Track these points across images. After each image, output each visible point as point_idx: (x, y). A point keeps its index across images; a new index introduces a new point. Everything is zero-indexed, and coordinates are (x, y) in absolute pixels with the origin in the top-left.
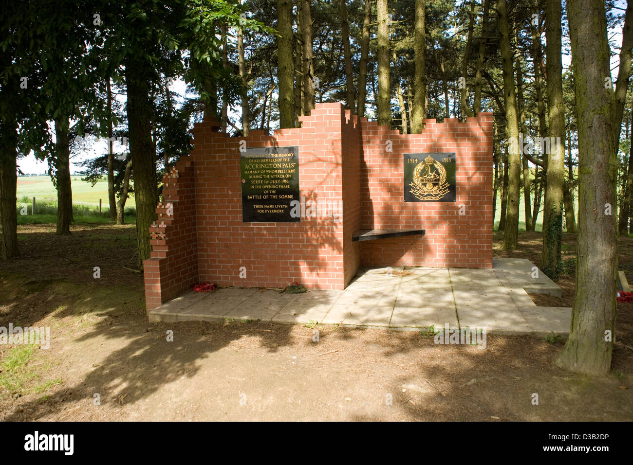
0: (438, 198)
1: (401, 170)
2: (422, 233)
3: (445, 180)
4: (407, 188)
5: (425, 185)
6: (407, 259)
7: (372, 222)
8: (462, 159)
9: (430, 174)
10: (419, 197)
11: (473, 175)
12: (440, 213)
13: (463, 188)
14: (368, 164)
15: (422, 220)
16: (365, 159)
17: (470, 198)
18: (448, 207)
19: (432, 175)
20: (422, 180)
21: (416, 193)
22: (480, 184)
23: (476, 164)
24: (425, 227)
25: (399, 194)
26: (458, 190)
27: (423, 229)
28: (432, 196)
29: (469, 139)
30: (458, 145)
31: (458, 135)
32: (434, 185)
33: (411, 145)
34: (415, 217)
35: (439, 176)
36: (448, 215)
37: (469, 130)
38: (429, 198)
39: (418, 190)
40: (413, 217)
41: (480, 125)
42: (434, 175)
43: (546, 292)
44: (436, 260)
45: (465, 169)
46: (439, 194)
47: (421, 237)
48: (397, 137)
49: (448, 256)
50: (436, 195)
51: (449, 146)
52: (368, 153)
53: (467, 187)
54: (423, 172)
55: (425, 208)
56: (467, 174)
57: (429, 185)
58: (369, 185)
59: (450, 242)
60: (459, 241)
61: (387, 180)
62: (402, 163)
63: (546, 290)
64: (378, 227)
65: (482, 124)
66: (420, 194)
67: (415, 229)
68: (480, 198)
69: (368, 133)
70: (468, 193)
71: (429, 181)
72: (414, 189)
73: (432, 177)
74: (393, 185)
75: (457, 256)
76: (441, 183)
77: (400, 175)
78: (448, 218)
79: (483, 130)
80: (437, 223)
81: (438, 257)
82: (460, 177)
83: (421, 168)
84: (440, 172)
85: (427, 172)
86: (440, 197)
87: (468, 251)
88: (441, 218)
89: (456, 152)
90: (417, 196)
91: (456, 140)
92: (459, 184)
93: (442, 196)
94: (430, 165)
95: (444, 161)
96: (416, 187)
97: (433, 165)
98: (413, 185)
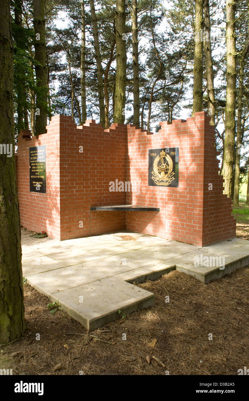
0: (167, 184)
1: (147, 160)
2: (156, 210)
3: (172, 170)
4: (150, 175)
5: (160, 173)
6: (149, 228)
7: (131, 199)
8: (183, 153)
11: (189, 166)
12: (169, 196)
13: (183, 177)
14: (130, 157)
15: (158, 200)
16: (130, 154)
17: (188, 185)
18: (174, 192)
19: (164, 165)
20: (159, 170)
21: (155, 180)
22: (195, 173)
23: (192, 156)
24: (159, 205)
25: (145, 180)
26: (180, 178)
27: (158, 207)
28: (164, 182)
29: (188, 136)
30: (181, 141)
31: (181, 133)
32: (166, 173)
33: (152, 142)
34: (153, 198)
35: (168, 166)
36: (173, 198)
37: (188, 128)
38: (162, 184)
39: (156, 177)
41: (195, 124)
42: (166, 166)
43: (193, 274)
44: (166, 233)
45: (184, 161)
46: (168, 181)
47: (157, 213)
48: (145, 137)
49: (173, 231)
50: (167, 181)
51: (175, 143)
52: (130, 149)
53: (186, 175)
54: (159, 163)
55: (160, 191)
56: (186, 165)
57: (163, 173)
58: (130, 172)
59: (175, 220)
60: (181, 220)
61: (140, 169)
62: (147, 156)
63: (193, 272)
64: (134, 203)
65: (196, 123)
66: (157, 180)
67: (154, 207)
68: (194, 185)
69: (130, 136)
70: (186, 181)
71: (162, 170)
72: (154, 176)
73: (164, 167)
74: (143, 173)
75: (178, 232)
76: (169, 172)
77: (146, 165)
78: (173, 200)
79: (198, 128)
80: (166, 203)
81: (167, 231)
82: (181, 167)
83: (158, 160)
84: (169, 163)
85: (161, 163)
86: (169, 183)
87: (185, 229)
88: (169, 200)
89: (179, 147)
90: (156, 182)
91: (179, 137)
92: (182, 173)
93: (169, 182)
94: (163, 158)
95: (172, 154)
96: (155, 175)
97: (165, 157)
98: (154, 173)
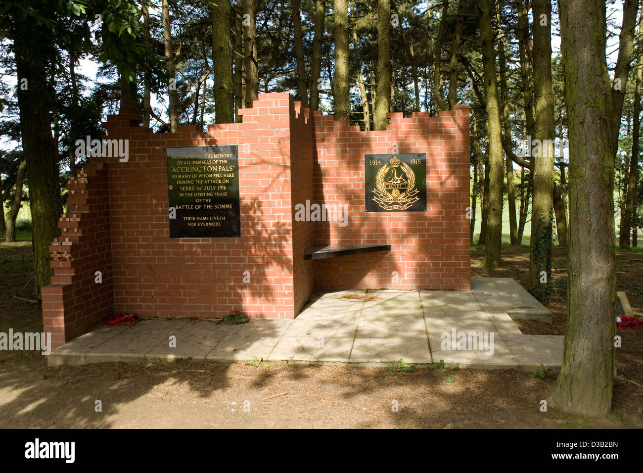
0: (406, 207)
1: (362, 173)
2: (387, 248)
3: (414, 186)
4: (369, 195)
5: (390, 191)
6: (370, 280)
7: (328, 237)
8: (434, 161)
9: (397, 178)
10: (383, 206)
11: (446, 180)
12: (408, 225)
13: (435, 195)
14: (322, 166)
15: (388, 233)
16: (319, 161)
17: (443, 207)
18: (418, 218)
19: (398, 180)
20: (387, 186)
21: (380, 202)
22: (455, 189)
23: (450, 166)
24: (391, 241)
25: (360, 203)
26: (430, 197)
27: (388, 244)
28: (397, 204)
29: (442, 137)
30: (429, 144)
31: (429, 132)
32: (401, 191)
33: (373, 144)
34: (378, 230)
35: (407, 180)
36: (417, 227)
37: (441, 125)
38: (395, 207)
39: (382, 197)
40: (376, 230)
41: (455, 120)
42: (401, 180)
43: (534, 318)
44: (404, 281)
45: (437, 173)
46: (407, 202)
47: (386, 254)
48: (357, 134)
49: (418, 276)
50: (403, 204)
51: (419, 145)
52: (322, 153)
53: (440, 193)
54: (388, 177)
55: (391, 219)
56: (439, 178)
57: (395, 192)
58: (324, 191)
59: (420, 259)
60: (432, 258)
61: (345, 186)
62: (363, 166)
63: (534, 315)
64: (334, 243)
65: (457, 119)
66: (385, 202)
67: (380, 244)
68: (455, 206)
69: (322, 130)
70: (441, 201)
71: (395, 186)
72: (377, 197)
73: (399, 182)
74: (353, 192)
75: (429, 276)
76: (409, 189)
77: (361, 180)
78: (417, 231)
79: (458, 126)
80: (405, 236)
81: (406, 278)
82: (432, 182)
83: (386, 172)
84: (408, 176)
85: (393, 176)
86: (408, 206)
87: (441, 270)
88: (409, 230)
89: (427, 152)
90: (381, 205)
91: (426, 138)
92: (431, 190)
93: (410, 204)
94: (395, 168)
95: (413, 163)
96: (380, 194)
97: (399, 167)
98: (376, 192)
